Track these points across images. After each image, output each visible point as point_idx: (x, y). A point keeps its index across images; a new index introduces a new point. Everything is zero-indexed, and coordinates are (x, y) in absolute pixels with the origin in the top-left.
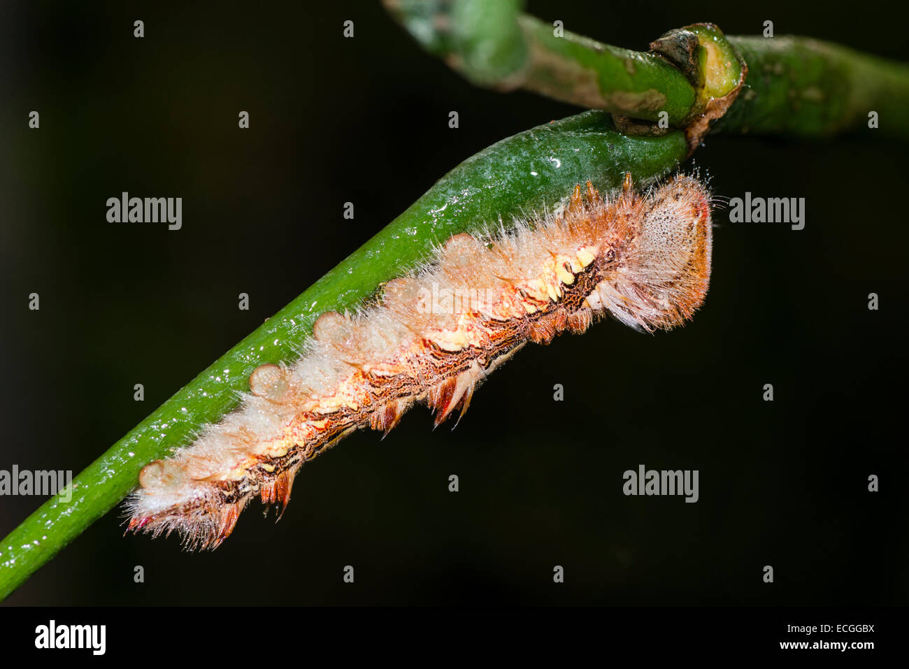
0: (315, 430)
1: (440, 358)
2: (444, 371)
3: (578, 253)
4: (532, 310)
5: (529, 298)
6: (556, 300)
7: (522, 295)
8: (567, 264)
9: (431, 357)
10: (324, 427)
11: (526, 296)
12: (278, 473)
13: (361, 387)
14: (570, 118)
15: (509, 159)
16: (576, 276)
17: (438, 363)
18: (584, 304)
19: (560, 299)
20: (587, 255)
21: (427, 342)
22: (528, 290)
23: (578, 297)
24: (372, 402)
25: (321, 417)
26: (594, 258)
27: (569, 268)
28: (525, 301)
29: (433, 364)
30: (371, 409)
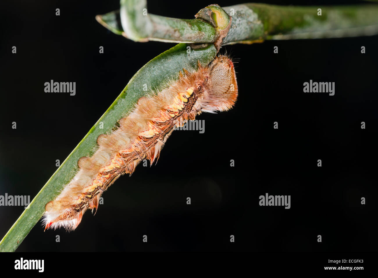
0: (106, 179)
1: (146, 141)
2: (150, 145)
3: (187, 91)
4: (173, 115)
5: (171, 112)
6: (181, 110)
7: (168, 111)
8: (184, 96)
9: (144, 142)
10: (108, 177)
11: (169, 111)
12: (93, 197)
13: (120, 159)
14: (172, 48)
15: (154, 67)
16: (188, 99)
17: (147, 143)
18: (193, 108)
19: (183, 109)
20: (191, 91)
21: (141, 137)
22: (170, 109)
23: (190, 106)
24: (125, 164)
25: (107, 173)
26: (193, 91)
27: (185, 97)
28: (170, 113)
29: (145, 144)
30: (125, 166)
